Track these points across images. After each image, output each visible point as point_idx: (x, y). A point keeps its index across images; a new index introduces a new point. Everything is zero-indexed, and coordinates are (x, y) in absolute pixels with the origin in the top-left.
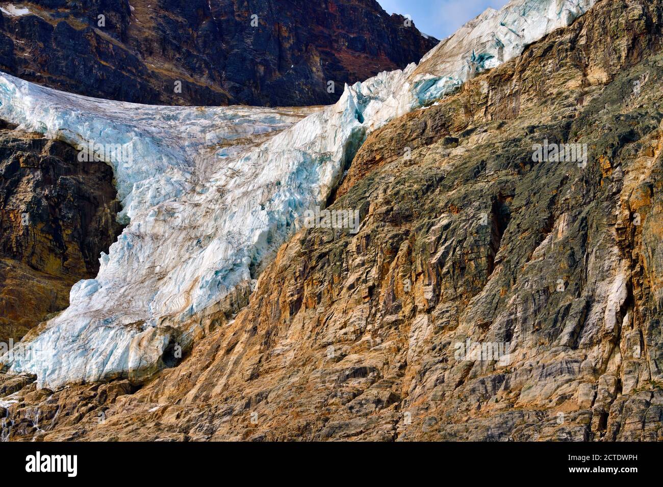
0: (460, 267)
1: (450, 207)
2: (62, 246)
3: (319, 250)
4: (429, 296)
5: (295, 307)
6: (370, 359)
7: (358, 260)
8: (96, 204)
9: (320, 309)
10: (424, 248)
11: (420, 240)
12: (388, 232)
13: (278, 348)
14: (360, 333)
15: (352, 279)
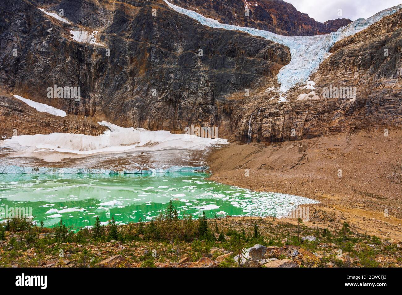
0: (364, 65)
1: (361, 55)
2: (283, 60)
3: (334, 62)
4: (358, 69)
5: (330, 70)
6: (347, 79)
7: (342, 63)
8: (287, 54)
9: (335, 71)
10: (357, 61)
11: (356, 60)
12: (348, 59)
13: (327, 77)
14: (344, 75)
15: (341, 66)
